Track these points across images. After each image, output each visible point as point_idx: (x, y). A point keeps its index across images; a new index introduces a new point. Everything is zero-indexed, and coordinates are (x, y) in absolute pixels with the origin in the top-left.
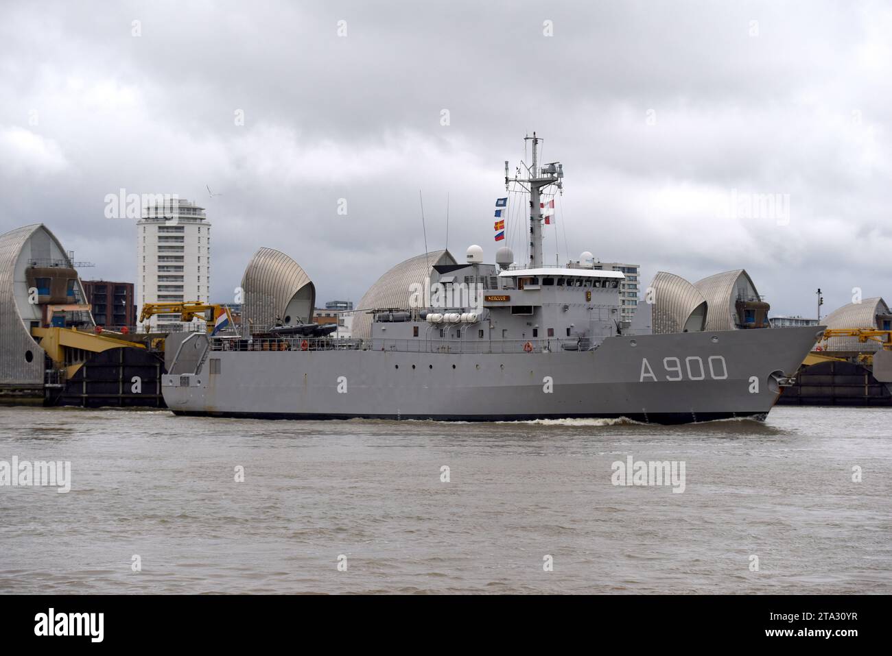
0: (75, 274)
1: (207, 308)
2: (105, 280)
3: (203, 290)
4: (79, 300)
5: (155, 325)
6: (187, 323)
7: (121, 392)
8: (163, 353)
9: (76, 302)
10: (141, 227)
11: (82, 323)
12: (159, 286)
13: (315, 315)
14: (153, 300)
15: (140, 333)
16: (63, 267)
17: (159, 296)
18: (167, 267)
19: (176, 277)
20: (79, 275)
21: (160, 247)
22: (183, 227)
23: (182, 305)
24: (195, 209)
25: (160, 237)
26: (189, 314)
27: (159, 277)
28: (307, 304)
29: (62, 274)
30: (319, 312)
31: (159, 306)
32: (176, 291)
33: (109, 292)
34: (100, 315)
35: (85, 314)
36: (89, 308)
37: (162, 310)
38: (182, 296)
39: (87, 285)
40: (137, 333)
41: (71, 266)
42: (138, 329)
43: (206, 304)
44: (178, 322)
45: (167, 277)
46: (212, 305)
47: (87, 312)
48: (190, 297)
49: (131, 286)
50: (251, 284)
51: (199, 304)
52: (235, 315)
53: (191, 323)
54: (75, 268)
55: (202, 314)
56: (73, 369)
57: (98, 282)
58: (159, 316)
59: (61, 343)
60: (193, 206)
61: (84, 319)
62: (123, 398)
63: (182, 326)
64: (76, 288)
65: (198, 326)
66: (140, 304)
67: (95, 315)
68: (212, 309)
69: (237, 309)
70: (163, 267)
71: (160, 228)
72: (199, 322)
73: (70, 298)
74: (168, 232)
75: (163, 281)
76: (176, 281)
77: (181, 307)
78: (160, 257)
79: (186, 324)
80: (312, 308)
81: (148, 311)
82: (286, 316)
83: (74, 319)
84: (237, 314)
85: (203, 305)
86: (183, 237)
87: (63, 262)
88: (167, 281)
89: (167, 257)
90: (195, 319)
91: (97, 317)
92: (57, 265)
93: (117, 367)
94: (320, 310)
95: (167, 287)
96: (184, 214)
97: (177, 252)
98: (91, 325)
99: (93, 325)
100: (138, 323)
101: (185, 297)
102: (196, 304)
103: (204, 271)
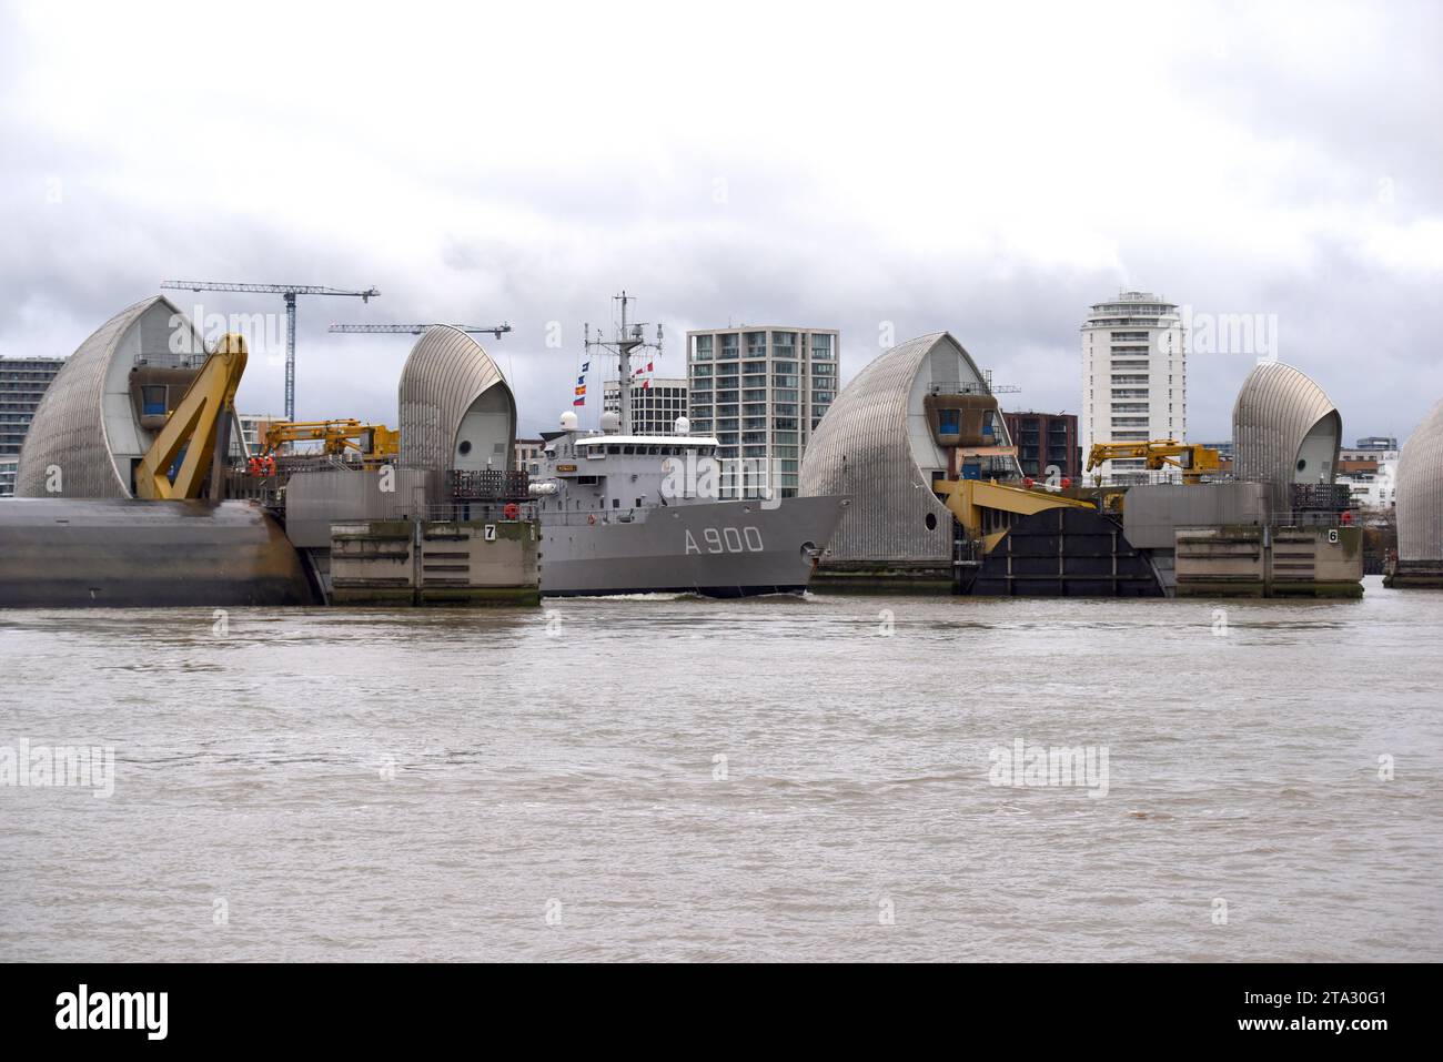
0: (994, 402)
1: (1184, 449)
2: (1036, 411)
3: (1177, 423)
4: (1000, 441)
5: (1109, 476)
6: (1155, 472)
7: (1061, 572)
8: (1122, 516)
9: (996, 443)
10: (1087, 335)
11: (1005, 473)
12: (1114, 419)
13: (1341, 458)
14: (1106, 440)
15: (1088, 486)
16: (978, 393)
17: (1114, 434)
18: (1125, 391)
19: (1137, 406)
20: (999, 405)
21: (1114, 363)
22: (1147, 333)
23: (1148, 445)
24: (1164, 307)
25: (1114, 348)
26: (1158, 458)
27: (1114, 405)
28: (1329, 442)
29: (976, 403)
30: (1347, 454)
31: (1113, 447)
32: (1138, 425)
33: (1043, 426)
34: (1030, 461)
35: (1008, 461)
36: (1014, 451)
37: (1118, 454)
38: (1147, 433)
39: (1010, 418)
40: (1083, 486)
41: (988, 392)
42: (1084, 481)
43: (1182, 444)
44: (1142, 471)
45: (1125, 405)
46: (1190, 445)
47: (1012, 457)
48: (1158, 434)
49: (1074, 419)
50: (1248, 415)
51: (1172, 444)
52: (1224, 459)
53: (1161, 472)
54: (994, 395)
55: (1177, 459)
56: (993, 540)
57: (1026, 415)
58: (1114, 462)
59: (975, 503)
60: (1160, 302)
61: (1008, 467)
62: (1065, 581)
63: (1148, 476)
64: (995, 423)
65: (1171, 476)
66: (1086, 444)
67: (1022, 462)
68: (1191, 451)
69: (1227, 451)
70: (1119, 391)
71: (1113, 334)
72: (1173, 470)
73: (987, 438)
74: (1125, 340)
75: (1119, 411)
76: (1138, 411)
77: (1145, 448)
78: (1114, 377)
79: (1153, 473)
80: (1338, 448)
81: (1099, 455)
82: (1299, 459)
83: (994, 468)
84: (1227, 457)
85: (1177, 445)
86: (1146, 348)
87: (977, 387)
88: (1125, 411)
89: (1125, 377)
90: (1166, 465)
91: (1027, 466)
92: (968, 391)
93: (1055, 535)
94: (1348, 450)
95: (1125, 419)
96: (1149, 313)
97: (1138, 369)
98: (1017, 476)
99: (1021, 476)
100: (1084, 472)
101: (1150, 434)
102: (1168, 444)
103: (1177, 395)
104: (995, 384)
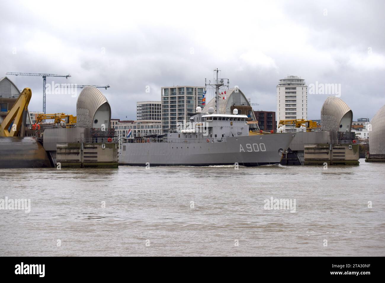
0: (251, 108)
1: (307, 122)
2: (263, 111)
3: (305, 114)
4: (253, 119)
5: (285, 129)
6: (298, 128)
9: (251, 120)
10: (278, 88)
11: (254, 129)
12: (286, 113)
13: (353, 124)
14: (284, 119)
16: (246, 105)
17: (286, 117)
18: (289, 105)
19: (293, 109)
20: (253, 109)
21: (286, 96)
22: (296, 88)
23: (296, 121)
24: (301, 80)
25: (286, 92)
26: (299, 124)
27: (286, 109)
28: (349, 119)
29: (246, 108)
30: (355, 123)
31: (286, 121)
32: (293, 115)
33: (265, 116)
34: (262, 125)
35: (255, 125)
36: (257, 122)
37: (287, 123)
38: (296, 117)
39: (256, 113)
41: (249, 105)
42: (277, 131)
43: (306, 120)
44: (294, 128)
45: (289, 109)
46: (308, 120)
47: (256, 124)
48: (299, 117)
49: (275, 113)
50: (325, 112)
51: (303, 120)
52: (318, 124)
53: (300, 128)
54: (251, 106)
55: (304, 124)
57: (260, 112)
58: (286, 125)
60: (300, 79)
61: (255, 127)
63: (296, 129)
64: (251, 114)
65: (303, 129)
66: (278, 120)
67: (259, 125)
68: (309, 122)
69: (319, 122)
70: (288, 105)
71: (286, 88)
72: (303, 128)
73: (249, 118)
74: (289, 90)
75: (287, 111)
76: (293, 111)
77: (295, 122)
78: (286, 100)
79: (298, 129)
80: (352, 121)
81: (282, 123)
82: (340, 125)
83: (251, 127)
84: (319, 124)
85: (305, 120)
86: (296, 92)
87: (246, 104)
88: (289, 111)
89: (289, 100)
90: (301, 127)
91: (261, 127)
92: (243, 105)
94: (355, 122)
95: (289, 113)
96: (296, 82)
97: (293, 98)
98: (258, 129)
99: (259, 130)
100: (277, 128)
101: (297, 117)
102: (302, 120)
103: (305, 106)
104: (251, 103)
